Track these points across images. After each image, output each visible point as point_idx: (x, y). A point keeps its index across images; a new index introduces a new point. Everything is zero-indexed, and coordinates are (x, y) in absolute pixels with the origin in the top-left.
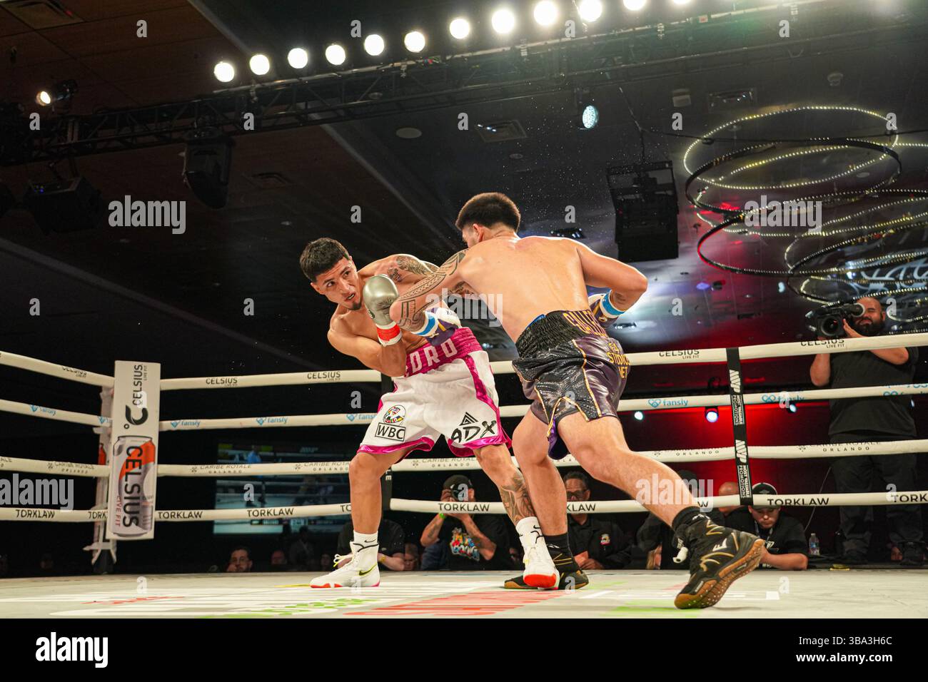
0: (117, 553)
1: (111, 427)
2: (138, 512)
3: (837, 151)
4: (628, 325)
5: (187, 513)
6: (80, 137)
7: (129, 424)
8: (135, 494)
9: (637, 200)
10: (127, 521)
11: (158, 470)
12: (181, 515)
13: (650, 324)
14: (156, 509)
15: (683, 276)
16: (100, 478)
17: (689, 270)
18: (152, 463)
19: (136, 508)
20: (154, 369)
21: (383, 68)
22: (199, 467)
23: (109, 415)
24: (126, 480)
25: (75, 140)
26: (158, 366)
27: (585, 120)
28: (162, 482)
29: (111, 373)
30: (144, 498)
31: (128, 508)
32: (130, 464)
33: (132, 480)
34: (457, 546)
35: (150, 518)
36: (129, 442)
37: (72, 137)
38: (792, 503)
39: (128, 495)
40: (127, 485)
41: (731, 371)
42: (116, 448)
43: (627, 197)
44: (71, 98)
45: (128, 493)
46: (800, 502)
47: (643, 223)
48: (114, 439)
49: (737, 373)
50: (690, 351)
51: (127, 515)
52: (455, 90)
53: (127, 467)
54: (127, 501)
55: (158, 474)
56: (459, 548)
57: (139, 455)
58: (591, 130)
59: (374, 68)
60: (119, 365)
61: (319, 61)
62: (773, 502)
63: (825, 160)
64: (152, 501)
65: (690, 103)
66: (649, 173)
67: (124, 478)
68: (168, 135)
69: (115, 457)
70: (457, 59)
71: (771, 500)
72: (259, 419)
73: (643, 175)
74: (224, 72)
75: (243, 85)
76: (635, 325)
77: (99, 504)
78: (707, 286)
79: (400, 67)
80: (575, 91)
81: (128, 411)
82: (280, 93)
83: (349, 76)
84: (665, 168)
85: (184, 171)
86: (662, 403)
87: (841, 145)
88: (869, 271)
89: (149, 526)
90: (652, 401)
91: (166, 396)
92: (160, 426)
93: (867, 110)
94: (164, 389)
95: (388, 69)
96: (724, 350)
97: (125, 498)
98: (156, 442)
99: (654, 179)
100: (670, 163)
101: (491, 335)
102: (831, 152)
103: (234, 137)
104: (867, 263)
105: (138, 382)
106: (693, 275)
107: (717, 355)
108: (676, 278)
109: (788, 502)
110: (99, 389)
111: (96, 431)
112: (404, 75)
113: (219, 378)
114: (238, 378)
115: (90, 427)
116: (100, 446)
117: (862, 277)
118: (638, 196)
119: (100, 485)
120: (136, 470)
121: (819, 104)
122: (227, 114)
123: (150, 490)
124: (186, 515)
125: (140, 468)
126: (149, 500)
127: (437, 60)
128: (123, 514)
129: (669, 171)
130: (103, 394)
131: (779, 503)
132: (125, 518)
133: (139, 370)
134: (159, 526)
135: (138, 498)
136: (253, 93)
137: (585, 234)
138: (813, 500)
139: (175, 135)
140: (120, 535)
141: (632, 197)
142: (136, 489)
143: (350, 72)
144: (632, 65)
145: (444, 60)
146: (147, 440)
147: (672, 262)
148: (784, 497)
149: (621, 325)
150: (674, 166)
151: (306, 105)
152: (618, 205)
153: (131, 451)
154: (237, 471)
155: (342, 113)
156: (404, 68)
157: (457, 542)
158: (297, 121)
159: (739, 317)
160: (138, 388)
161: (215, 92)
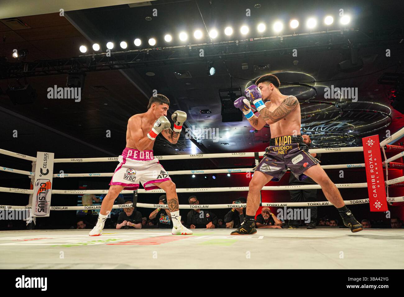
0: (36, 222)
1: (35, 176)
2: (44, 207)
3: (296, 87)
4: (226, 144)
5: (62, 207)
6: (28, 70)
7: (41, 174)
8: (43, 200)
9: (229, 100)
10: (40, 210)
11: (51, 192)
12: (60, 208)
13: (233, 143)
14: (51, 206)
15: (245, 127)
16: (31, 194)
17: (247, 125)
18: (50, 189)
19: (43, 205)
20: (52, 155)
21: (141, 51)
22: (67, 191)
23: (34, 172)
24: (40, 195)
25: (27, 70)
26: (53, 154)
27: (210, 72)
28: (53, 196)
29: (35, 156)
30: (46, 202)
31: (40, 205)
32: (42, 189)
33: (42, 195)
34: (162, 220)
35: (48, 209)
36: (41, 181)
37: (26, 70)
38: (275, 206)
39: (40, 201)
40: (40, 197)
41: (256, 160)
42: (36, 184)
43: (225, 100)
44: (26, 56)
45: (40, 200)
46: (278, 205)
47: (231, 109)
48: (36, 180)
49: (258, 160)
50: (242, 153)
51: (39, 208)
52: (166, 60)
53: (40, 191)
54: (40, 203)
55: (52, 193)
56: (163, 221)
57: (45, 186)
58: (212, 75)
59: (137, 50)
60: (39, 153)
61: (118, 47)
62: (268, 205)
63: (292, 90)
64: (49, 203)
65: (248, 68)
66: (233, 91)
67: (39, 194)
68: (61, 71)
69: (36, 187)
70: (167, 49)
71: (268, 204)
72: (90, 174)
73: (231, 92)
74: (83, 49)
75: (90, 54)
76: (228, 144)
77: (30, 204)
78: (253, 131)
79: (146, 51)
80: (208, 62)
81: (41, 170)
82: (103, 57)
83: (128, 53)
84: (239, 90)
85: (67, 84)
86: (232, 171)
87: (298, 85)
88: (306, 127)
89: (48, 212)
90: (229, 170)
91: (56, 165)
92: (53, 176)
93: (306, 73)
94: (55, 162)
95: (142, 51)
96: (254, 153)
97: (39, 202)
98: (51, 181)
99: (235, 94)
100: (240, 88)
101: (179, 146)
102: (294, 87)
103: (86, 73)
104: (306, 125)
105: (45, 159)
106: (249, 127)
107: (252, 154)
108: (243, 128)
109: (274, 205)
110: (31, 162)
111: (29, 177)
112: (148, 53)
113: (76, 159)
114: (83, 159)
115: (28, 176)
116: (31, 183)
117: (304, 130)
118: (229, 99)
119: (30, 197)
120: (44, 191)
121: (291, 71)
122: (84, 64)
123: (49, 199)
124: (62, 208)
125: (45, 191)
126: (48, 203)
127: (159, 49)
128: (38, 208)
129: (240, 91)
130: (33, 164)
131: (271, 205)
132: (39, 209)
133: (46, 155)
134: (51, 212)
135: (44, 202)
136: (93, 57)
137: (212, 112)
138: (282, 204)
139: (64, 71)
140: (36, 215)
141: (227, 99)
142: (43, 198)
143: (129, 51)
144: (227, 54)
145: (162, 49)
146: (48, 181)
147: (240, 122)
148: (272, 204)
149: (223, 144)
150: (242, 90)
151: (113, 63)
152: (222, 102)
153: (42, 185)
154: (81, 192)
155: (125, 66)
156: (148, 51)
157: (162, 219)
158: (109, 68)
159: (263, 142)
160: (45, 162)
161: (79, 56)
